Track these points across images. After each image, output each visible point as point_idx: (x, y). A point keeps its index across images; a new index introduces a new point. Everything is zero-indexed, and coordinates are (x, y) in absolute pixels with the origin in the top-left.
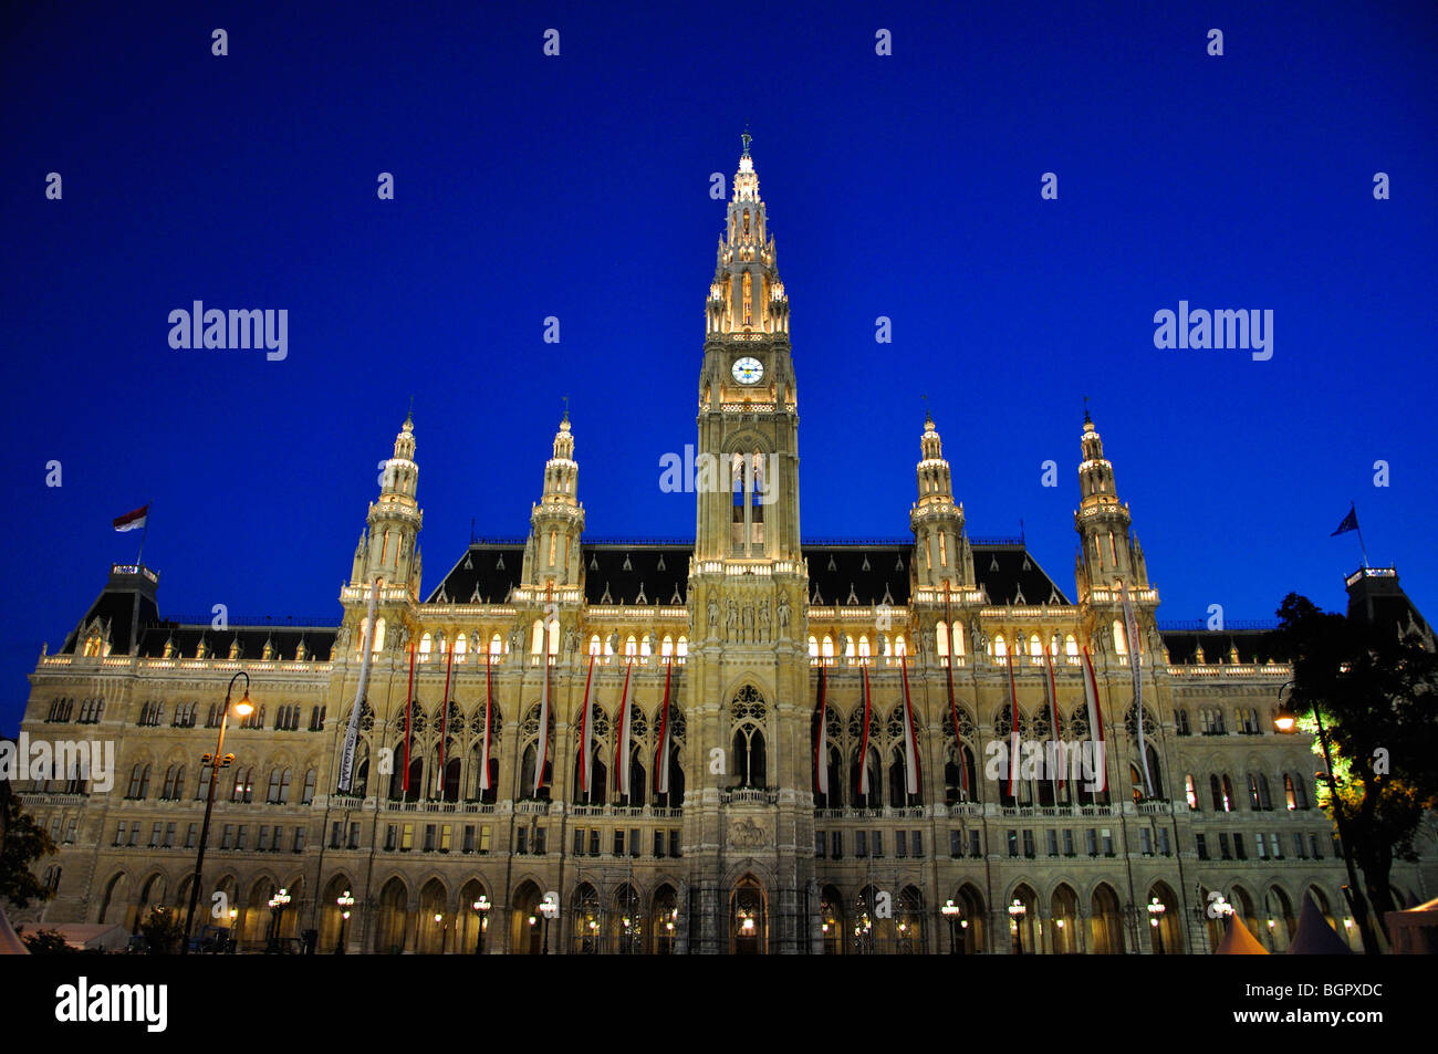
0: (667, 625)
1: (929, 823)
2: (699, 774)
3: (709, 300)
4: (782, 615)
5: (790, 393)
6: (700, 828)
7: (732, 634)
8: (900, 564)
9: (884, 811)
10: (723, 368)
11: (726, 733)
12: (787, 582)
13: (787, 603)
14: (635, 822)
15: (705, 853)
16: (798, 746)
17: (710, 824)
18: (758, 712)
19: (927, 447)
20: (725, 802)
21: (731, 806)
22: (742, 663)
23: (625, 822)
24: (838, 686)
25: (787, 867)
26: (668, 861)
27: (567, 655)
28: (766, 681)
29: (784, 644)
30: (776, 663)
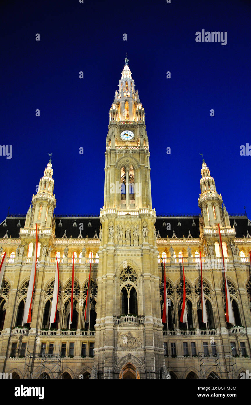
0: (91, 247)
1: (219, 338)
2: (104, 309)
3: (111, 109)
4: (144, 232)
5: (146, 143)
6: (104, 338)
7: (120, 241)
8: (194, 223)
9: (196, 332)
10: (116, 134)
11: (117, 289)
12: (146, 218)
13: (146, 227)
14: (72, 339)
15: (106, 351)
16: (153, 294)
17: (109, 335)
18: (134, 278)
19: (204, 173)
20: (116, 324)
21: (120, 326)
22: (125, 255)
23: (67, 339)
24: (170, 271)
25: (150, 359)
26: (88, 359)
27: (43, 257)
28: (137, 264)
29: (145, 245)
30: (142, 255)
